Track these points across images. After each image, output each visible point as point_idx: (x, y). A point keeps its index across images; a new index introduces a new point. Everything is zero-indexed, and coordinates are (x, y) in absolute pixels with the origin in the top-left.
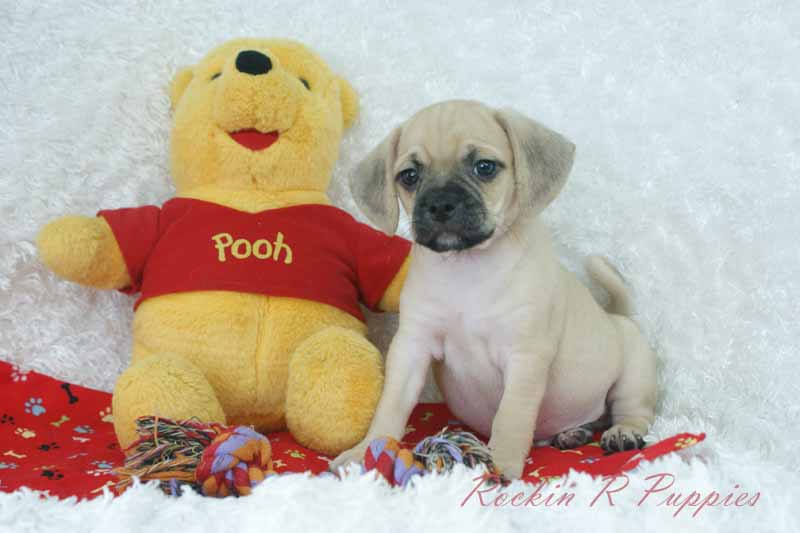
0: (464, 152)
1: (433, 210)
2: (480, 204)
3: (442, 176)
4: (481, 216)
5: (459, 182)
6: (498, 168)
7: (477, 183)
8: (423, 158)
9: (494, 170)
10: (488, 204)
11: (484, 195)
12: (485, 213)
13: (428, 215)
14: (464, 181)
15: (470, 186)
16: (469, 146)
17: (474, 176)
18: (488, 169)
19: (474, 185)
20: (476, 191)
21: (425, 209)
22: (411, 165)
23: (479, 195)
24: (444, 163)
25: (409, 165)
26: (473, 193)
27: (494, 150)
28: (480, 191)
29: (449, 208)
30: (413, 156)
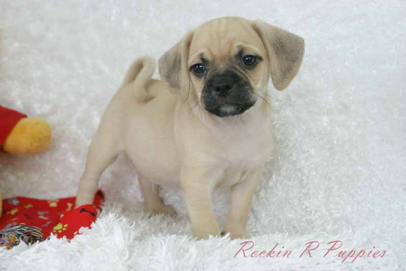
0: (235, 51)
1: (218, 89)
2: (248, 83)
3: (222, 67)
4: (249, 91)
5: (233, 70)
6: (257, 60)
7: (244, 70)
8: (208, 57)
9: (255, 61)
10: (252, 83)
11: (249, 78)
12: (252, 89)
13: (214, 93)
14: (236, 69)
15: (241, 73)
16: (238, 47)
17: (242, 65)
18: (251, 61)
19: (243, 72)
20: (244, 76)
21: (212, 88)
22: (200, 61)
23: (246, 78)
24: (223, 59)
25: (198, 61)
26: (243, 77)
27: (255, 48)
28: (247, 75)
29: (228, 88)
30: (202, 55)
